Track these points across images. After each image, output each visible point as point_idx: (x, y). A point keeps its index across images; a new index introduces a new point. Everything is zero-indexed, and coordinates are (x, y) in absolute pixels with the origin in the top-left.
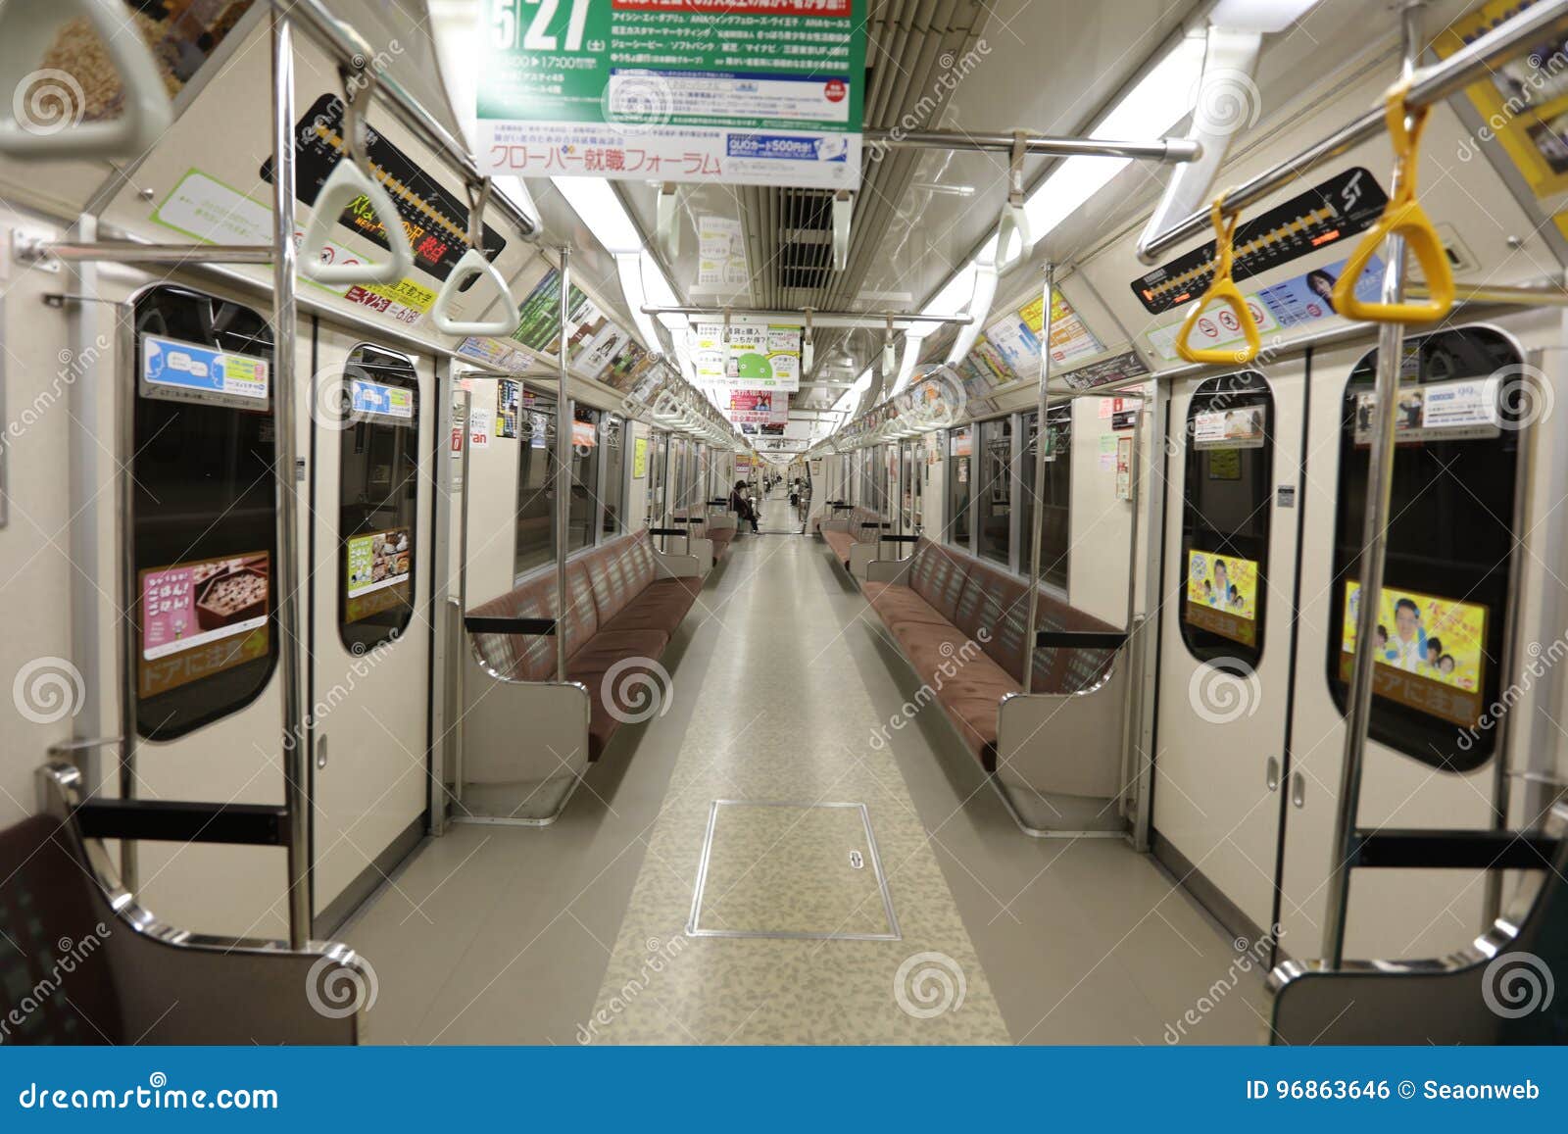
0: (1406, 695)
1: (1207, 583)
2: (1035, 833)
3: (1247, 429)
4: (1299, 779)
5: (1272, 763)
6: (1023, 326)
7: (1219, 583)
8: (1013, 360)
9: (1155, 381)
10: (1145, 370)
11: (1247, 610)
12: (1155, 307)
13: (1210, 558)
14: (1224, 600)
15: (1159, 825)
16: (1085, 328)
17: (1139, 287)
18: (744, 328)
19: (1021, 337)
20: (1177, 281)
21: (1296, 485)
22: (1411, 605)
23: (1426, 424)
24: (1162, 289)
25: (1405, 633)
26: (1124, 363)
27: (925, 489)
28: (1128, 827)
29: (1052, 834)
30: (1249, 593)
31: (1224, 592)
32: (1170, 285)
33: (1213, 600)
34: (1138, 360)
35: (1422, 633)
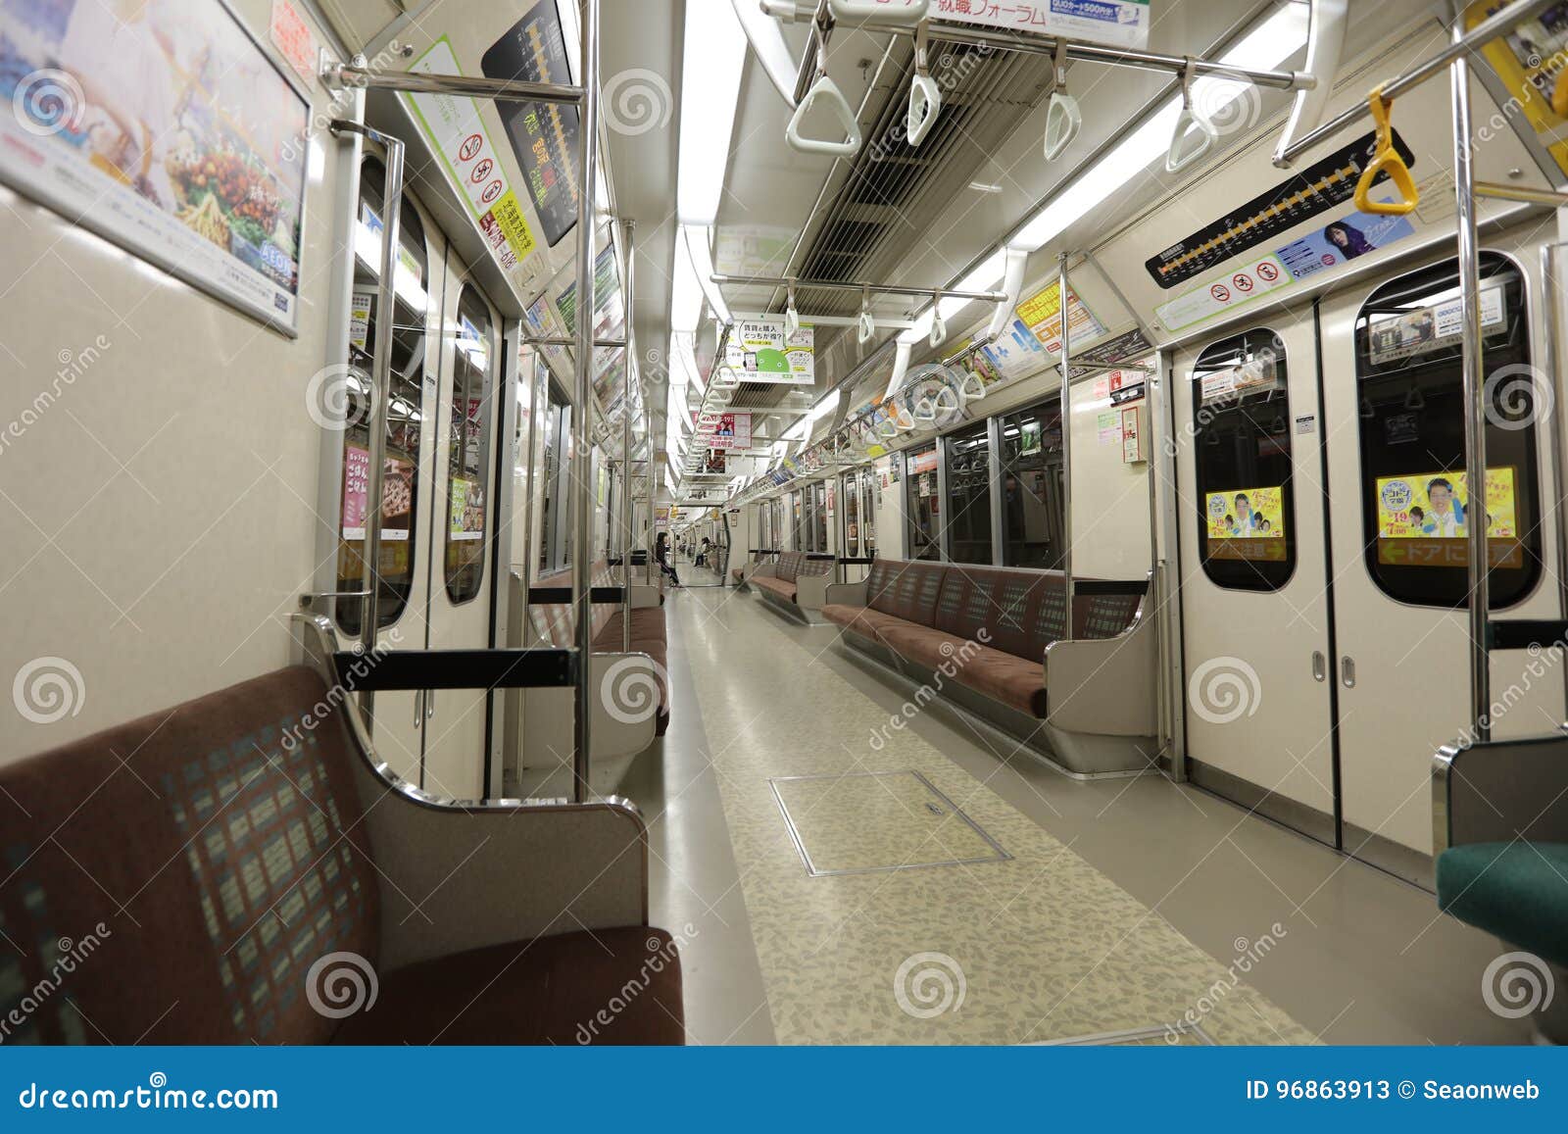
0: (1448, 559)
1: (1229, 518)
2: (1081, 777)
3: (1259, 376)
4: (1348, 662)
5: (1318, 657)
6: (1017, 324)
7: (1242, 515)
8: (1001, 360)
9: (1158, 353)
10: (1148, 345)
11: (1276, 529)
12: (1166, 282)
13: (1229, 497)
14: (1250, 527)
15: (1194, 753)
16: (1088, 313)
17: (1153, 265)
18: (760, 325)
19: (1014, 335)
20: (1195, 254)
21: (1315, 412)
22: (1443, 483)
23: (1438, 335)
24: (1177, 263)
25: (1439, 507)
26: (1125, 343)
27: (878, 514)
28: (1164, 764)
29: (1097, 777)
30: (1275, 516)
31: (1248, 520)
32: (1186, 258)
33: (1237, 531)
34: (1142, 338)
35: (1456, 503)
